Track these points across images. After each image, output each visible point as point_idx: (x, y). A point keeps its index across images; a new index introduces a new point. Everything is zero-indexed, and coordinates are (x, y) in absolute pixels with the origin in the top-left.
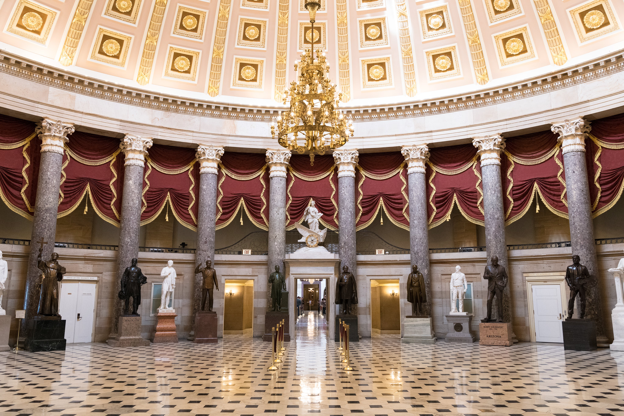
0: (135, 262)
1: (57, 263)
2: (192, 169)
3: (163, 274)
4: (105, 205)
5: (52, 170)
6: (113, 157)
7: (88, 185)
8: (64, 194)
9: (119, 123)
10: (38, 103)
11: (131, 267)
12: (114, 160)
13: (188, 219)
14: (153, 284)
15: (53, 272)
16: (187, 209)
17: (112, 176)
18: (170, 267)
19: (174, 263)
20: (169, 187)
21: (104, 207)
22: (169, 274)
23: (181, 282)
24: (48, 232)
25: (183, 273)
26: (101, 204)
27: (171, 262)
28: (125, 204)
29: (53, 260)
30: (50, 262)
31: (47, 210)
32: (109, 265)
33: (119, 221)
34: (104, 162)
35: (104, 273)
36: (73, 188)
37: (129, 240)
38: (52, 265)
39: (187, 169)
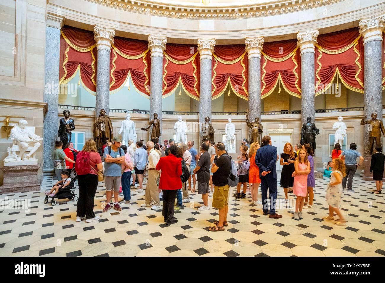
0: (309, 120)
1: (259, 123)
2: (356, 45)
3: (334, 127)
4: (292, 85)
5: (254, 69)
6: (293, 53)
7: (280, 74)
8: (266, 83)
9: (293, 27)
10: (242, 31)
11: (307, 123)
12: (295, 54)
13: (356, 85)
14: (330, 135)
15: (256, 129)
16: (354, 77)
17: (295, 65)
18: (340, 122)
19: (344, 119)
20: (337, 63)
21: (291, 87)
22: (340, 126)
23: (353, 132)
24: (255, 106)
25: (353, 126)
26: (289, 85)
27: (340, 118)
28: (303, 81)
29: (256, 121)
30: (255, 123)
31: (254, 93)
32: (297, 124)
33: (300, 94)
34: (288, 57)
35: (294, 129)
36: (271, 78)
37: (307, 105)
38: (256, 124)
39: (352, 46)
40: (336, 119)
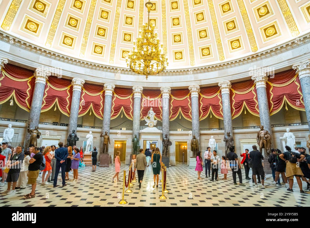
0: (74, 132)
1: (38, 131)
2: (102, 94)
3: (87, 137)
4: (64, 107)
5: (39, 91)
6: (68, 88)
7: (57, 98)
8: (46, 102)
9: (71, 73)
10: (34, 62)
11: (72, 134)
12: (69, 89)
13: (99, 115)
14: (84, 141)
15: (35, 134)
16: (99, 110)
17: (68, 95)
18: (90, 134)
19: (92, 132)
20: (92, 101)
21: (63, 108)
22: (90, 137)
23: (96, 141)
24: (36, 117)
25: (96, 137)
26: (62, 107)
27: (91, 132)
28: (72, 107)
29: (36, 129)
30: (34, 130)
31: (36, 108)
32: (64, 133)
33: (69, 114)
34: (64, 89)
35: (62, 136)
36: (50, 100)
37: (73, 122)
38: (35, 131)
39: (100, 94)
40: (88, 132)
